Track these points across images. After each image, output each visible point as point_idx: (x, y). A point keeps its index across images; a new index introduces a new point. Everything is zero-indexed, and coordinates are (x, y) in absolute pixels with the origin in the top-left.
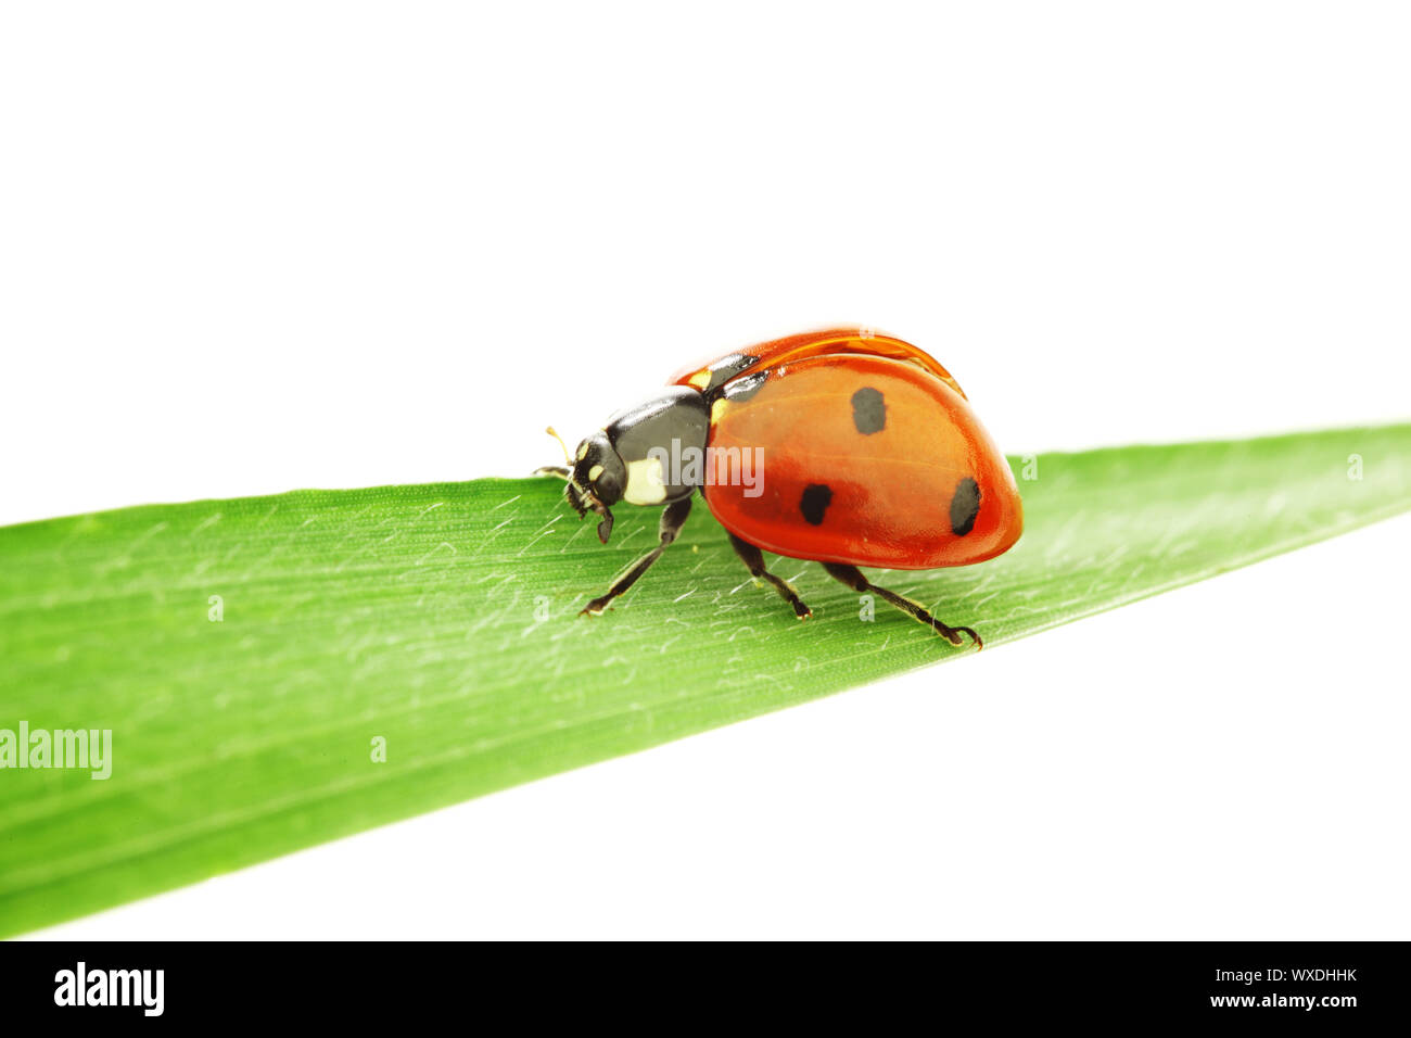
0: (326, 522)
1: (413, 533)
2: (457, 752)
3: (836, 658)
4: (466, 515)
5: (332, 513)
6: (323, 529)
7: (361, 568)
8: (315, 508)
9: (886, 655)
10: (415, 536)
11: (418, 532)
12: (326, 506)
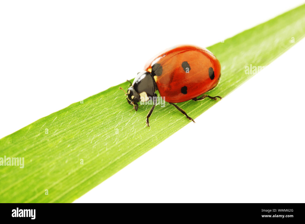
0: (79, 109)
1: (98, 105)
2: (118, 158)
3: (192, 110)
4: (108, 97)
5: (80, 106)
6: (79, 111)
7: (89, 119)
8: (76, 107)
9: (203, 106)
10: (98, 106)
11: (99, 105)
12: (78, 105)
